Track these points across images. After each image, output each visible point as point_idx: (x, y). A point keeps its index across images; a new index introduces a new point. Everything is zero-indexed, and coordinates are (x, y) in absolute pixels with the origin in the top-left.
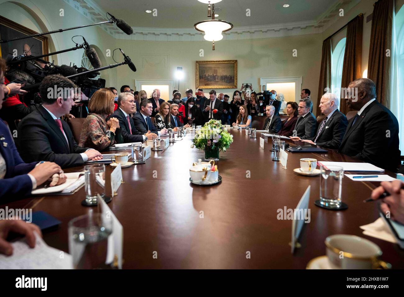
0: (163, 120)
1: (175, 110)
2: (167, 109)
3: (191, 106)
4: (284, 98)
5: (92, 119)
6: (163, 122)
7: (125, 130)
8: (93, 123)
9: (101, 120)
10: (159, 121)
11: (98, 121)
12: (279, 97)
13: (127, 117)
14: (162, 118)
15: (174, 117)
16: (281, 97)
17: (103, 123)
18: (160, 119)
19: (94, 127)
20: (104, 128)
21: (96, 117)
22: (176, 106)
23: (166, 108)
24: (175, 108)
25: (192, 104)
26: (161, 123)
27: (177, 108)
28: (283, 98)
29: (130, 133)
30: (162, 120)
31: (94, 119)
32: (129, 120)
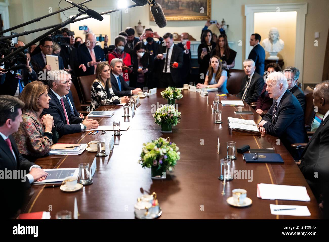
0: (104, 88)
1: (119, 67)
2: (108, 71)
3: (142, 54)
4: (280, 35)
5: (27, 122)
6: (104, 91)
7: (59, 119)
8: (28, 127)
9: (36, 121)
10: (100, 90)
11: (33, 123)
12: (272, 34)
13: (61, 100)
14: (102, 85)
15: (116, 77)
16: (275, 34)
17: (38, 124)
18: (99, 87)
19: (30, 131)
20: (41, 130)
21: (31, 119)
22: (120, 62)
23: (106, 71)
24: (119, 65)
25: (143, 52)
26: (102, 91)
27: (121, 64)
28: (278, 35)
29: (66, 123)
30: (102, 88)
31: (29, 121)
32: (63, 104)
